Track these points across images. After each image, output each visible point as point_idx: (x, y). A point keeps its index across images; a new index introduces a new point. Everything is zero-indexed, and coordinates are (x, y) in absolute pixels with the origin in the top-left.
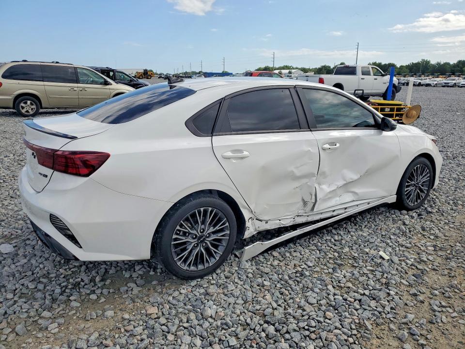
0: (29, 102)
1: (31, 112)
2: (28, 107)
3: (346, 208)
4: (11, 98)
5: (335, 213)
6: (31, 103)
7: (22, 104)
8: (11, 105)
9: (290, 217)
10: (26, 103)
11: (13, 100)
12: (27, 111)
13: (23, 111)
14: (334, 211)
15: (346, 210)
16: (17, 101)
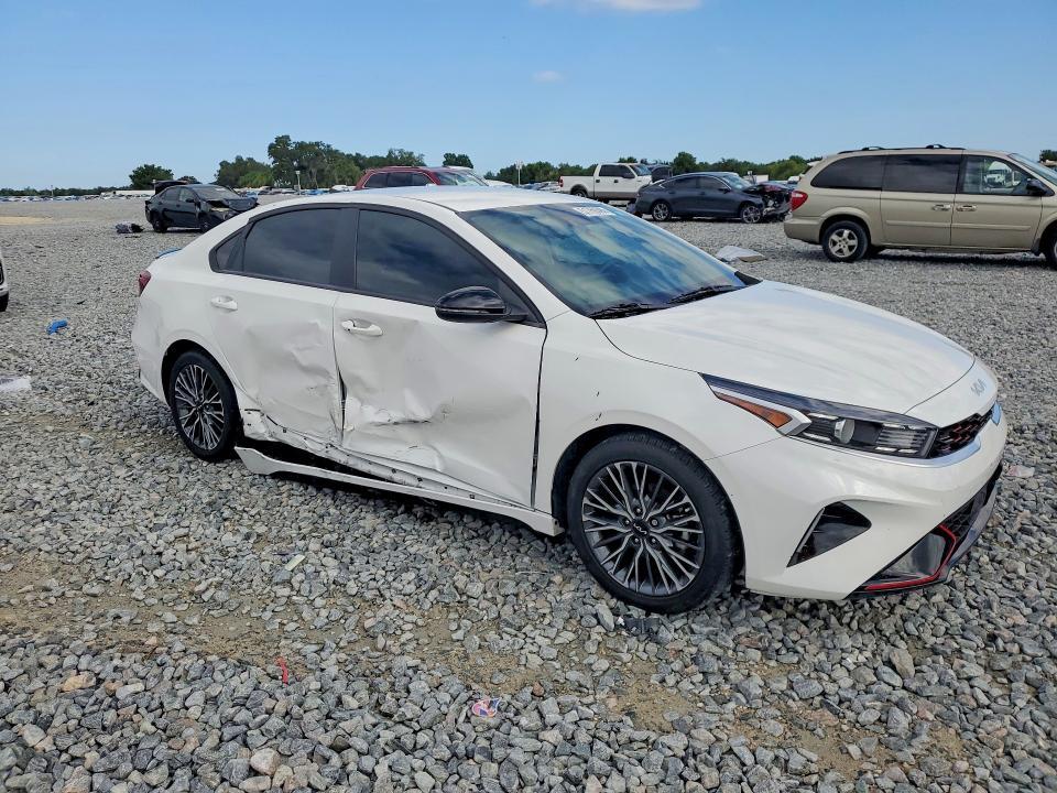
0: (846, 232)
1: (847, 254)
2: (843, 242)
3: (420, 479)
4: (816, 223)
5: (397, 477)
6: (850, 234)
7: (834, 237)
8: (816, 237)
9: (319, 441)
10: (840, 234)
11: (819, 227)
12: (840, 251)
13: (834, 250)
14: (394, 471)
15: (421, 484)
16: (827, 231)
